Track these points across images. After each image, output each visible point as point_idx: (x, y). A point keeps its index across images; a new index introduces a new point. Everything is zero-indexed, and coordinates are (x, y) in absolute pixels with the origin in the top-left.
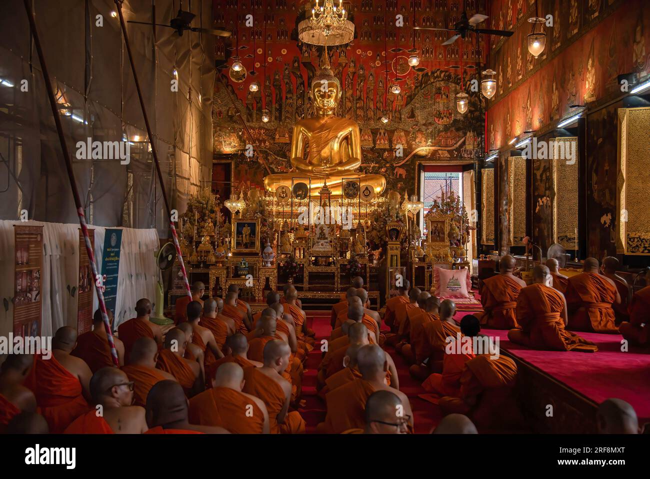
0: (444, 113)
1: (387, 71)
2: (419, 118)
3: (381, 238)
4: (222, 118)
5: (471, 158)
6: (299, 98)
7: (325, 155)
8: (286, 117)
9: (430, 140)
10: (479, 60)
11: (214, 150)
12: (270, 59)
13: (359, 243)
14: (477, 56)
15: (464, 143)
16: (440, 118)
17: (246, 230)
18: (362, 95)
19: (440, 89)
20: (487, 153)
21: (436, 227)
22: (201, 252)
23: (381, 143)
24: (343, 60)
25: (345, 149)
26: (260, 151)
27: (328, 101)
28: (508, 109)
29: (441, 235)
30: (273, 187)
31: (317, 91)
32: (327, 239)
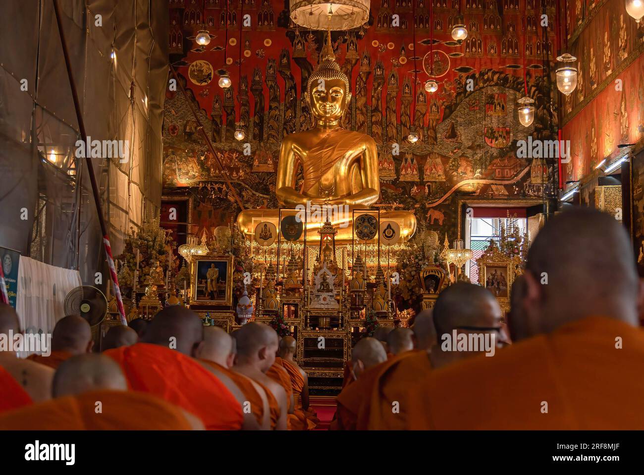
0: (498, 132)
1: (416, 72)
2: (463, 137)
3: (411, 291)
4: (176, 136)
5: (539, 197)
6: (288, 108)
7: (327, 183)
8: (270, 135)
9: (479, 170)
10: (548, 58)
11: (164, 182)
12: (247, 53)
13: (379, 297)
14: (545, 52)
15: (528, 175)
16: (492, 139)
17: (212, 273)
18: (380, 104)
19: (492, 97)
20: (562, 188)
21: (494, 275)
22: (144, 307)
23: (407, 174)
24: (352, 54)
25: (356, 175)
26: (231, 183)
27: (332, 106)
28: (593, 120)
29: (501, 287)
30: (249, 227)
31: (316, 92)
32: (331, 291)
